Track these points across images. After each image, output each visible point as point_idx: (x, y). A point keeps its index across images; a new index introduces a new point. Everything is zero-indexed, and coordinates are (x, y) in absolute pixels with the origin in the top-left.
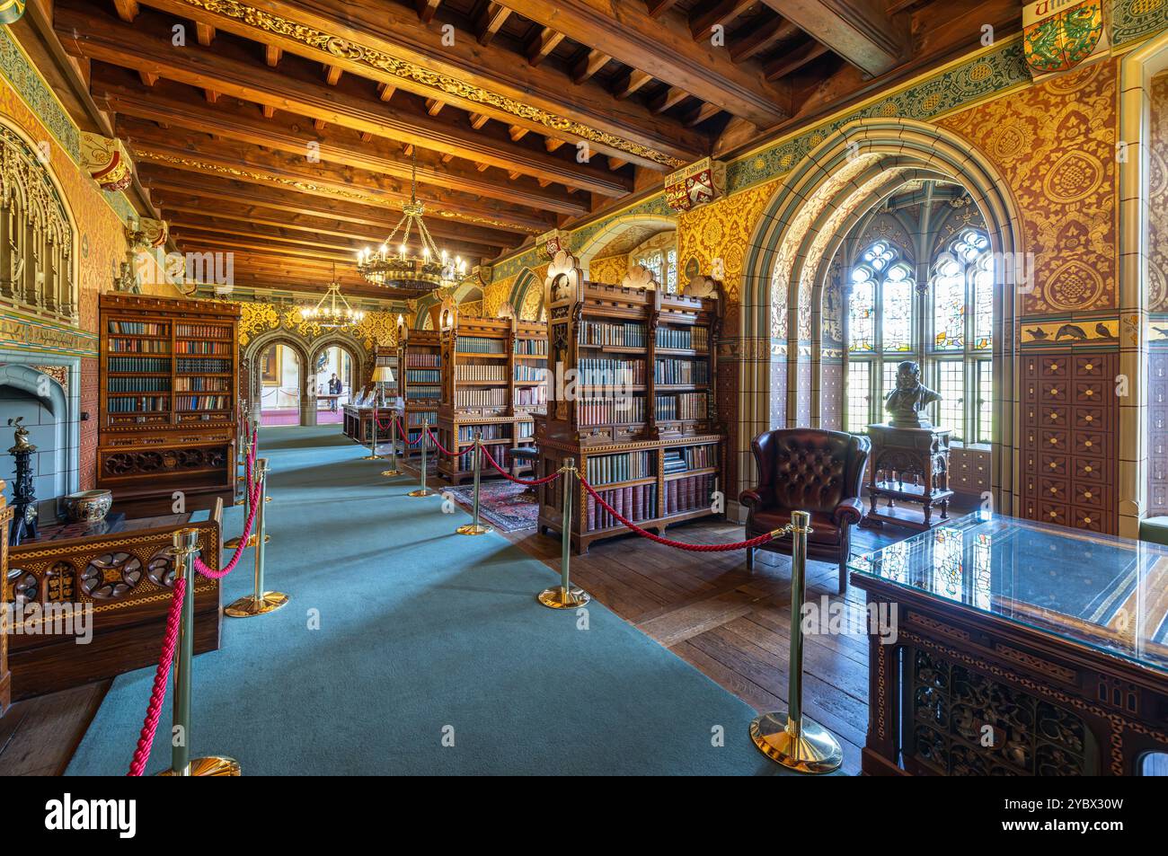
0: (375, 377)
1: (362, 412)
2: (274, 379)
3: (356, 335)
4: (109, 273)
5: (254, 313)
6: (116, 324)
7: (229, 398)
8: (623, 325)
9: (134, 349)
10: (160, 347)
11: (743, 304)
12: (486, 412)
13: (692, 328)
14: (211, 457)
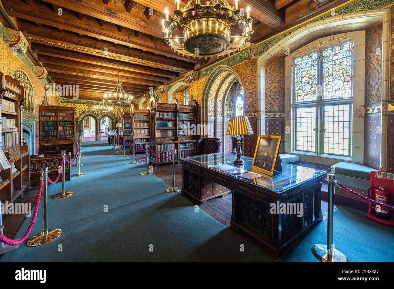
0: (117, 126)
1: (113, 136)
2: (89, 127)
3: (112, 114)
4: (41, 99)
5: (81, 107)
6: (43, 113)
7: (73, 132)
8: (169, 113)
9: (48, 119)
10: (55, 119)
11: (201, 107)
12: (143, 135)
13: (189, 113)
14: (68, 147)
